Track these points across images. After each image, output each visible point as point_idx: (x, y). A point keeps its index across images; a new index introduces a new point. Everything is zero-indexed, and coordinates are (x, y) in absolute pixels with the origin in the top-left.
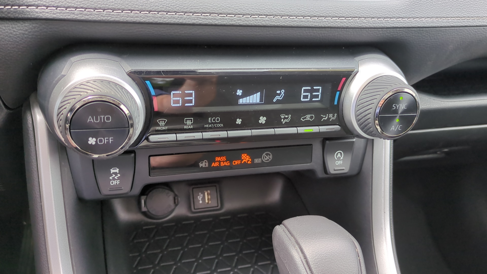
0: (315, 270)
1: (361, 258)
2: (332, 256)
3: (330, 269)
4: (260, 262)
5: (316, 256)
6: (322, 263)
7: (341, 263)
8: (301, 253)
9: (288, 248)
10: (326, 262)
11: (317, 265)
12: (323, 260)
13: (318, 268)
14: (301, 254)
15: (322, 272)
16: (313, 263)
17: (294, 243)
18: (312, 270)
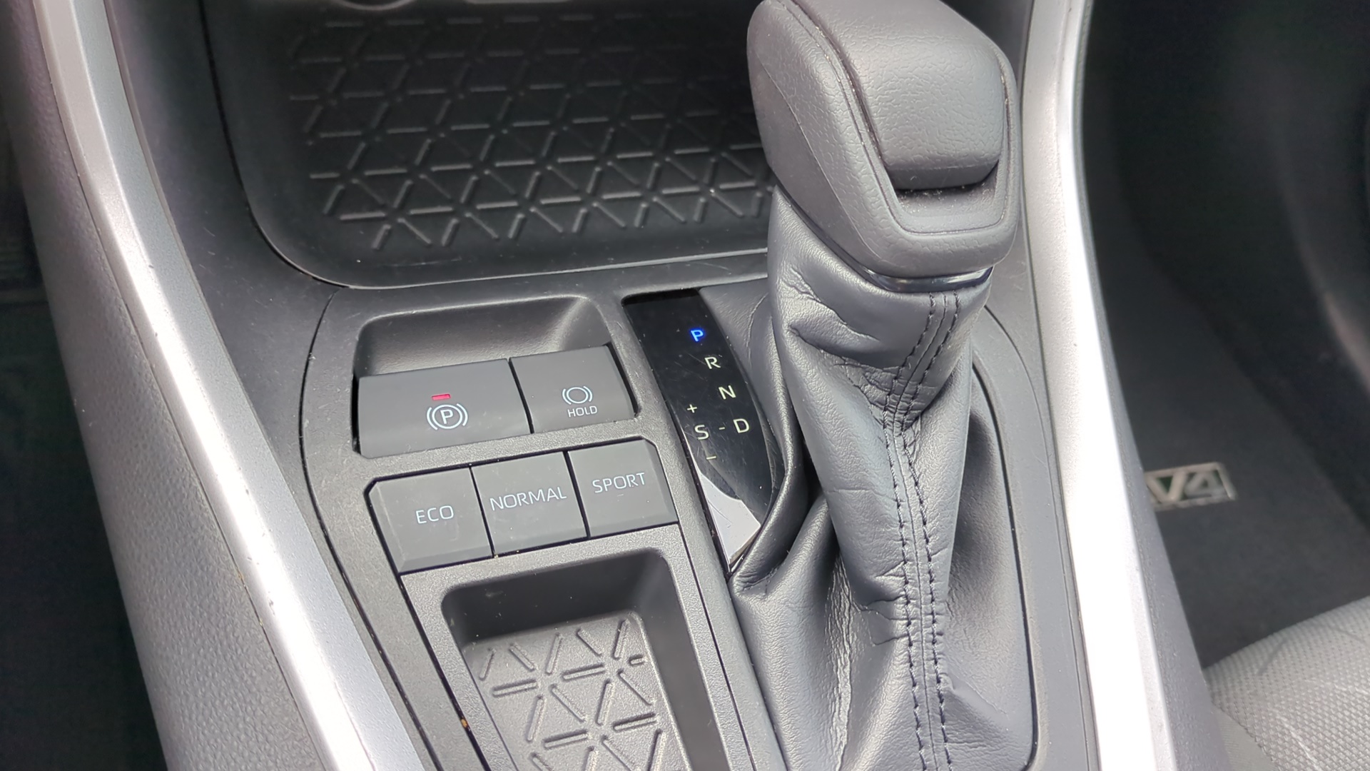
0: (880, 120)
1: (1012, 100)
2: (935, 82)
3: (925, 120)
4: (682, 148)
5: (889, 80)
6: (905, 100)
7: (960, 106)
8: (844, 71)
9: (802, 57)
10: (917, 99)
11: (890, 106)
12: (909, 93)
13: (889, 114)
14: (844, 75)
15: (900, 127)
16: (877, 99)
17: (824, 44)
18: (872, 120)
